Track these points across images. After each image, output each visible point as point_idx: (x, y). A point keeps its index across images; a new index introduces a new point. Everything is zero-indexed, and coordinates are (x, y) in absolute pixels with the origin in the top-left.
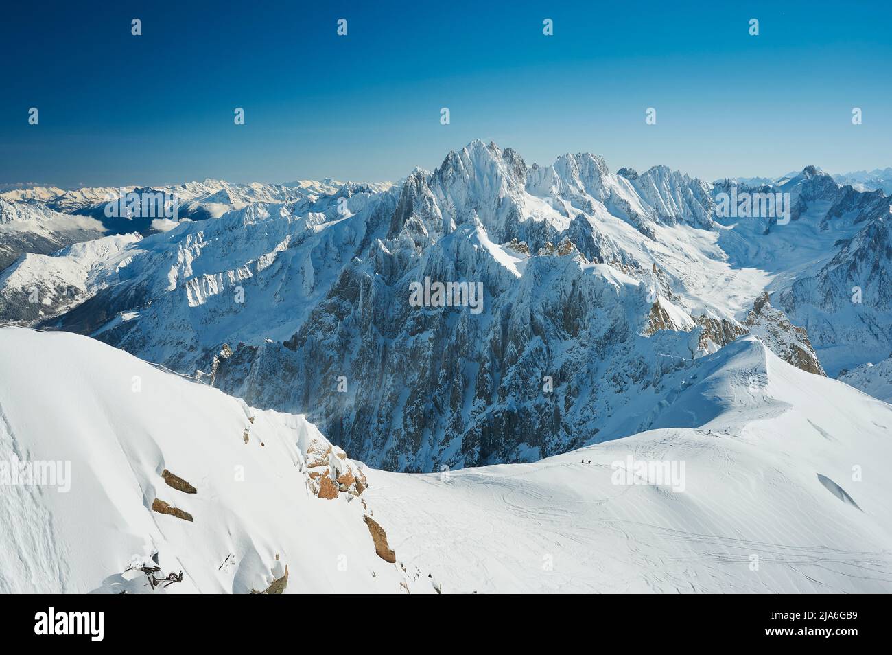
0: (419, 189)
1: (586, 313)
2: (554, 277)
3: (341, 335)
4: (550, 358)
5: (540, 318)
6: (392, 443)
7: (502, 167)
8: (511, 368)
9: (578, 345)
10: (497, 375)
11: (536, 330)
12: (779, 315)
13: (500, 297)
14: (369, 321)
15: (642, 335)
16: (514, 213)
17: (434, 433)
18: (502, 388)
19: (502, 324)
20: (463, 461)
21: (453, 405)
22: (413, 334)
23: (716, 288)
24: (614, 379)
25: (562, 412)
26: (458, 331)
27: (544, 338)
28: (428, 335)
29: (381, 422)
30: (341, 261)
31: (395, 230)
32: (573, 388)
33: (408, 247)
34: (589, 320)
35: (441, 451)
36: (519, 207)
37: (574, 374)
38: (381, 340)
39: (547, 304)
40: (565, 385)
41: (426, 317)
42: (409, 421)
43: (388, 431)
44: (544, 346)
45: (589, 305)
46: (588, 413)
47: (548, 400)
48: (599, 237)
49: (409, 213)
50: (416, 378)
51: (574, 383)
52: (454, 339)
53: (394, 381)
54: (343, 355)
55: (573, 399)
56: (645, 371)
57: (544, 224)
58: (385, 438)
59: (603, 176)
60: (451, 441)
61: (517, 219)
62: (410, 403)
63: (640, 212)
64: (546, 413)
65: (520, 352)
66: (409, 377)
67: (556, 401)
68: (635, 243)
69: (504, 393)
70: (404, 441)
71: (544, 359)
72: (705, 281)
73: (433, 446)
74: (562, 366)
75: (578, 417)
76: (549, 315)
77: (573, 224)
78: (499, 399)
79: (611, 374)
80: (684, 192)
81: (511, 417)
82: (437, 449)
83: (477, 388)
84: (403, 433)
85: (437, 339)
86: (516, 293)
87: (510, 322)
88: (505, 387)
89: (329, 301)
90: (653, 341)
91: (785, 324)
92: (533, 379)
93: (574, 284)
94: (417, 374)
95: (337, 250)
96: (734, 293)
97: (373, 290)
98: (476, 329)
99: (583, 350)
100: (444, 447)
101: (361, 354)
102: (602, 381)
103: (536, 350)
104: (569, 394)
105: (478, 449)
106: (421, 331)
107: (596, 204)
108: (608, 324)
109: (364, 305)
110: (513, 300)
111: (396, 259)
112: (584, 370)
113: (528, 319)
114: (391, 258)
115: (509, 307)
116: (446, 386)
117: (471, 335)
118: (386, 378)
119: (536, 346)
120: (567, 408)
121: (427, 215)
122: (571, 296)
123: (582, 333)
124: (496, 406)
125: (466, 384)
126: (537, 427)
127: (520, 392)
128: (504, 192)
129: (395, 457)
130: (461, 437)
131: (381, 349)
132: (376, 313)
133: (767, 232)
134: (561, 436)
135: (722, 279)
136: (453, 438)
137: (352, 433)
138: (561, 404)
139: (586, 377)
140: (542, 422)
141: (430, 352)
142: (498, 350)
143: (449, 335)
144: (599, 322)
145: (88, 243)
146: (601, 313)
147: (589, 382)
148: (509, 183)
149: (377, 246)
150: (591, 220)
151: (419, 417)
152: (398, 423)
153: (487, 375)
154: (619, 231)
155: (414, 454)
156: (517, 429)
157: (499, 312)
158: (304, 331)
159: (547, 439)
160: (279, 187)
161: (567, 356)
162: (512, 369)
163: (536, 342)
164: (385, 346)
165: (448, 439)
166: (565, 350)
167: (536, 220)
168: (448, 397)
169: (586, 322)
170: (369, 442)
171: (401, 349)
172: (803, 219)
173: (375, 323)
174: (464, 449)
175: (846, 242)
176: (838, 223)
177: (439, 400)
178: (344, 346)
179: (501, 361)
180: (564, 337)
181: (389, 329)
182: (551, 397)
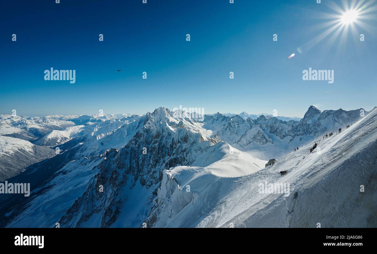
0: (150, 116)
1: (189, 139)
2: (182, 132)
4: (182, 147)
6: (150, 166)
7: (166, 112)
8: (174, 150)
10: (172, 151)
11: (179, 142)
13: (171, 136)
15: (199, 142)
17: (159, 163)
19: (172, 141)
21: (163, 157)
22: (154, 144)
24: (195, 150)
25: (185, 157)
27: (181, 143)
28: (157, 144)
30: (133, 130)
31: (145, 124)
32: (187, 153)
33: (150, 127)
36: (169, 119)
37: (187, 150)
38: (147, 146)
40: (185, 152)
41: (156, 141)
42: (154, 162)
43: (149, 164)
44: (181, 145)
45: (189, 137)
46: (190, 157)
48: (184, 124)
49: (148, 121)
52: (162, 144)
53: (150, 154)
55: (187, 155)
56: (201, 148)
57: (174, 122)
58: (148, 165)
62: (153, 158)
63: (191, 120)
64: (182, 158)
65: (176, 146)
68: (190, 126)
69: (173, 155)
70: (153, 166)
72: (202, 132)
74: (185, 149)
76: (181, 139)
77: (180, 122)
79: (194, 149)
81: (175, 159)
82: (160, 167)
83: (168, 154)
85: (159, 145)
86: (175, 135)
87: (174, 141)
88: (174, 153)
89: (133, 138)
90: (201, 143)
92: (179, 151)
93: (186, 133)
95: (132, 128)
96: (207, 134)
97: (145, 135)
99: (188, 145)
102: (193, 151)
103: (179, 146)
106: (155, 143)
107: (183, 119)
108: (193, 140)
109: (143, 139)
110: (174, 136)
111: (148, 129)
112: (189, 149)
113: (178, 140)
114: (147, 129)
115: (173, 138)
116: (161, 154)
117: (166, 144)
119: (179, 145)
120: (186, 157)
121: (151, 121)
122: (186, 135)
123: (188, 142)
124: (172, 157)
125: (165, 153)
127: (177, 154)
128: (166, 116)
129: (151, 169)
130: (165, 164)
132: (146, 140)
133: (212, 123)
134: (186, 162)
135: (205, 132)
137: (141, 165)
138: (185, 156)
140: (181, 160)
141: (158, 147)
142: (171, 146)
144: (191, 140)
145: (70, 128)
146: (191, 138)
147: (190, 151)
150: (183, 121)
151: (156, 160)
152: (151, 162)
153: (170, 151)
154: (188, 123)
155: (155, 168)
156: (176, 161)
157: (171, 139)
158: (128, 145)
159: (183, 163)
161: (185, 147)
163: (179, 144)
165: (162, 164)
166: (185, 146)
170: (145, 167)
171: (151, 147)
172: (218, 121)
173: (146, 142)
174: (166, 166)
175: (225, 125)
176: (223, 122)
177: (160, 157)
178: (139, 147)
179: (172, 148)
180: (184, 143)
181: (148, 143)
182: (183, 155)
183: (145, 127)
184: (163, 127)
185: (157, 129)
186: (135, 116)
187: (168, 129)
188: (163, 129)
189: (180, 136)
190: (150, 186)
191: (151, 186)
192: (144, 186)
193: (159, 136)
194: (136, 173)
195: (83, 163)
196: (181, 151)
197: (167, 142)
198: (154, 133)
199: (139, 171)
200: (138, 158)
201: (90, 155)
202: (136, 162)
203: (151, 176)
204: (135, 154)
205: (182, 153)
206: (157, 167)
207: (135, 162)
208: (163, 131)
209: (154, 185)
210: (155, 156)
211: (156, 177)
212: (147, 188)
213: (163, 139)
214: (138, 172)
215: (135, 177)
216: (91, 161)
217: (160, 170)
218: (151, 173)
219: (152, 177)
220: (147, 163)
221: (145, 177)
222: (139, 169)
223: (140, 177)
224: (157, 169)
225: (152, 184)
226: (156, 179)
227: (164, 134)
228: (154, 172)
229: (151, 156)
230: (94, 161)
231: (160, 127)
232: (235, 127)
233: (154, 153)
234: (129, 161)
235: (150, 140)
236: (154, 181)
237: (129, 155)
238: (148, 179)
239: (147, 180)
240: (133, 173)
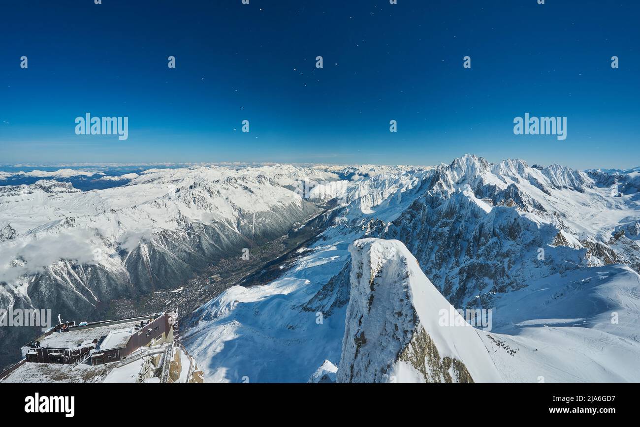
0: (443, 171)
1: (520, 232)
2: (505, 216)
3: (414, 223)
4: (501, 247)
5: (497, 231)
6: (430, 264)
7: (478, 164)
9: (515, 244)
10: (476, 248)
11: (495, 234)
13: (479, 219)
14: (424, 221)
15: (550, 245)
16: (481, 181)
17: (447, 264)
18: (478, 254)
19: (479, 230)
21: (456, 255)
22: (441, 227)
25: (506, 269)
26: (460, 229)
27: (498, 238)
28: (447, 229)
32: (512, 261)
33: (439, 194)
34: (522, 235)
35: (449, 272)
36: (484, 179)
37: (513, 255)
38: (428, 228)
39: (501, 226)
40: (508, 259)
41: (446, 222)
42: (437, 258)
44: (498, 241)
45: (523, 229)
46: (519, 273)
47: (499, 263)
48: (522, 193)
49: (438, 179)
51: (513, 259)
52: (457, 232)
53: (432, 243)
55: (512, 265)
56: (552, 261)
57: (495, 186)
58: (428, 262)
59: (525, 168)
60: (454, 269)
61: (483, 184)
62: (438, 251)
63: (543, 183)
64: (498, 268)
65: (487, 242)
66: (438, 243)
67: (503, 264)
69: (479, 256)
70: (435, 265)
71: (498, 247)
73: (446, 269)
74: (507, 251)
75: (514, 273)
76: (501, 229)
77: (509, 187)
78: (476, 258)
79: (533, 259)
80: (569, 176)
81: (481, 266)
82: (448, 271)
83: (466, 251)
84: (435, 262)
85: (451, 231)
86: (487, 219)
87: (483, 229)
88: (480, 254)
89: (408, 210)
90: (557, 250)
92: (493, 253)
93: (515, 219)
97: (427, 210)
98: (467, 230)
99: (518, 246)
101: (420, 231)
102: (528, 262)
103: (495, 243)
104: (510, 263)
106: (444, 227)
107: (520, 179)
108: (532, 238)
109: (423, 215)
110: (485, 221)
112: (519, 254)
113: (492, 230)
114: (433, 198)
115: (483, 223)
116: (453, 248)
117: (465, 232)
118: (429, 241)
119: (495, 241)
121: (446, 181)
122: (513, 224)
123: (518, 239)
124: (474, 260)
125: (462, 249)
126: (493, 272)
127: (486, 257)
128: (478, 173)
129: (430, 269)
130: (458, 268)
131: (428, 231)
132: (427, 218)
135: (589, 215)
136: (455, 268)
138: (506, 266)
139: (519, 258)
140: (496, 271)
141: (447, 235)
142: (477, 239)
143: (456, 230)
144: (528, 236)
146: (528, 233)
147: (521, 260)
148: (480, 170)
149: (427, 193)
150: (517, 185)
151: (441, 257)
152: (433, 257)
153: (471, 248)
154: (532, 191)
156: (483, 271)
157: (478, 225)
158: (399, 218)
159: (498, 278)
160: (391, 167)
161: (510, 247)
162: (483, 248)
163: (495, 239)
164: (430, 230)
165: (452, 268)
166: (508, 245)
167: (491, 184)
168: (454, 252)
169: (520, 235)
171: (436, 232)
173: (426, 221)
174: (460, 273)
177: (450, 253)
178: (414, 228)
179: (478, 244)
180: (508, 239)
181: (431, 223)
182: (501, 262)
183: (430, 194)
184: (463, 200)
187: (472, 204)
188: (463, 202)
189: (500, 222)
193: (452, 215)
195: (342, 231)
196: (498, 254)
197: (467, 228)
198: (444, 207)
201: (352, 222)
204: (407, 237)
205: (499, 258)
206: (443, 269)
208: (462, 206)
210: (440, 248)
211: (439, 286)
213: (460, 222)
216: (351, 231)
217: (447, 277)
224: (442, 272)
227: (463, 212)
228: (436, 276)
229: (434, 247)
230: (355, 231)
231: (457, 199)
233: (441, 243)
235: (435, 218)
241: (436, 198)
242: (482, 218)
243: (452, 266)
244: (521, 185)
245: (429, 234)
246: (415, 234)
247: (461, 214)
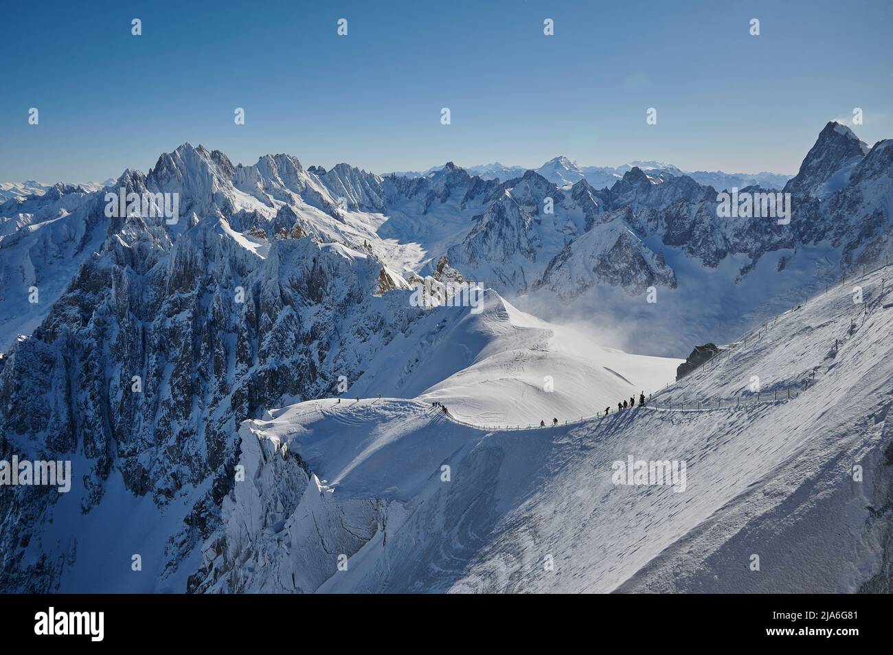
0: (136, 188)
1: (327, 283)
2: (296, 257)
3: (97, 323)
4: (300, 322)
5: (288, 291)
6: (163, 413)
7: (212, 167)
8: (267, 335)
9: (323, 309)
10: (255, 342)
12: (455, 273)
13: (249, 277)
14: (125, 309)
15: (374, 296)
17: (202, 398)
18: (262, 352)
19: (254, 299)
20: (234, 417)
21: (217, 371)
22: (170, 316)
23: (394, 257)
24: (358, 332)
25: (317, 364)
26: (214, 308)
27: (293, 306)
28: (184, 316)
29: (150, 396)
30: (63, 258)
32: (324, 344)
34: (331, 288)
35: (211, 412)
36: (231, 201)
37: (323, 333)
38: (139, 325)
39: (293, 279)
40: (316, 342)
41: (181, 299)
42: (177, 391)
43: (157, 403)
44: (294, 313)
45: (330, 276)
46: (340, 361)
47: (303, 356)
50: (178, 353)
51: (325, 340)
52: (210, 316)
53: (157, 359)
54: (102, 342)
55: (326, 352)
56: (382, 323)
57: (255, 214)
58: (155, 409)
59: (299, 173)
60: (220, 403)
62: (175, 375)
63: (330, 201)
64: (303, 367)
65: (273, 321)
66: (171, 353)
67: (310, 357)
69: (264, 355)
70: (174, 409)
71: (296, 323)
72: (385, 252)
73: (202, 409)
74: (312, 327)
75: (332, 365)
76: (295, 287)
77: (279, 213)
78: (260, 361)
79: (355, 329)
80: (363, 184)
81: (273, 374)
82: (207, 411)
83: (238, 354)
84: (173, 402)
85: (195, 317)
86: (263, 272)
87: (261, 296)
88: (265, 351)
89: (71, 295)
90: (385, 300)
91: (460, 279)
92: (288, 341)
93: (314, 261)
94: (178, 349)
95: (57, 248)
96: (406, 260)
98: (230, 306)
99: (328, 313)
100: (214, 408)
101: (120, 338)
102: (348, 335)
103: (288, 317)
104: (321, 348)
105: (247, 405)
106: (178, 312)
107: (295, 197)
108: (346, 291)
109: (117, 295)
110: (261, 277)
112: (332, 328)
113: (279, 294)
114: (130, 250)
115: (259, 284)
116: (208, 356)
117: (227, 311)
118: (149, 357)
119: (287, 313)
122: (313, 271)
123: (326, 299)
124: (258, 367)
125: (227, 353)
126: (296, 379)
127: (278, 353)
128: (216, 188)
129: (167, 424)
130: (229, 398)
131: (140, 332)
132: (131, 300)
133: (425, 213)
134: (320, 383)
135: (397, 251)
136: (220, 399)
137: (121, 410)
138: (316, 358)
139: (334, 334)
140: (300, 375)
141: (190, 330)
142: (253, 321)
143: (205, 313)
144: (339, 288)
146: (339, 282)
147: (337, 338)
148: (219, 181)
149: (115, 241)
150: (294, 209)
151: (186, 386)
152: (166, 393)
153: (247, 342)
154: (316, 217)
155: (186, 419)
156: (279, 383)
157: (249, 289)
158: (47, 324)
159: (306, 387)
161: (314, 319)
162: (269, 335)
163: (287, 310)
164: (143, 329)
165: (216, 401)
166: (311, 315)
167: (247, 211)
168: (211, 366)
169: (328, 290)
170: (138, 415)
171: (161, 329)
173: (131, 310)
174: (234, 407)
175: (479, 218)
176: (472, 203)
177: (203, 369)
178: (102, 334)
179: (257, 330)
180: (310, 304)
181: (145, 313)
182: (306, 354)
183: (122, 242)
184: (208, 236)
185: (180, 249)
186: (65, 192)
187: (229, 243)
188: (208, 245)
189: (288, 273)
190: (169, 493)
191: (177, 494)
192: (143, 494)
193: (191, 279)
194: (99, 445)
196: (298, 340)
197: (228, 302)
198: (168, 265)
199: (116, 435)
200: (105, 382)
202: (98, 398)
203: (171, 453)
204: (86, 366)
205: (301, 346)
206: (196, 413)
207: (93, 398)
208: (208, 255)
209: (187, 487)
210: (179, 367)
211: (196, 455)
212: (157, 501)
213: (211, 292)
214: (108, 440)
215: (100, 462)
217: (208, 426)
218: (172, 441)
219: (176, 453)
220: (150, 400)
221: (143, 458)
222: (113, 428)
223: (123, 460)
224: (195, 420)
225: (179, 486)
226: (196, 465)
227: (213, 268)
228: (184, 435)
229: (163, 368)
231: (194, 240)
232: (524, 226)
233: (177, 352)
234: (61, 395)
235: (150, 296)
236: (186, 470)
237: (59, 372)
238: (157, 464)
239: (154, 470)
240: (86, 445)
241: (139, 249)
242: (254, 273)
243: (215, 398)
244: (297, 207)
245: (144, 341)
246: (107, 350)
247: (210, 272)
